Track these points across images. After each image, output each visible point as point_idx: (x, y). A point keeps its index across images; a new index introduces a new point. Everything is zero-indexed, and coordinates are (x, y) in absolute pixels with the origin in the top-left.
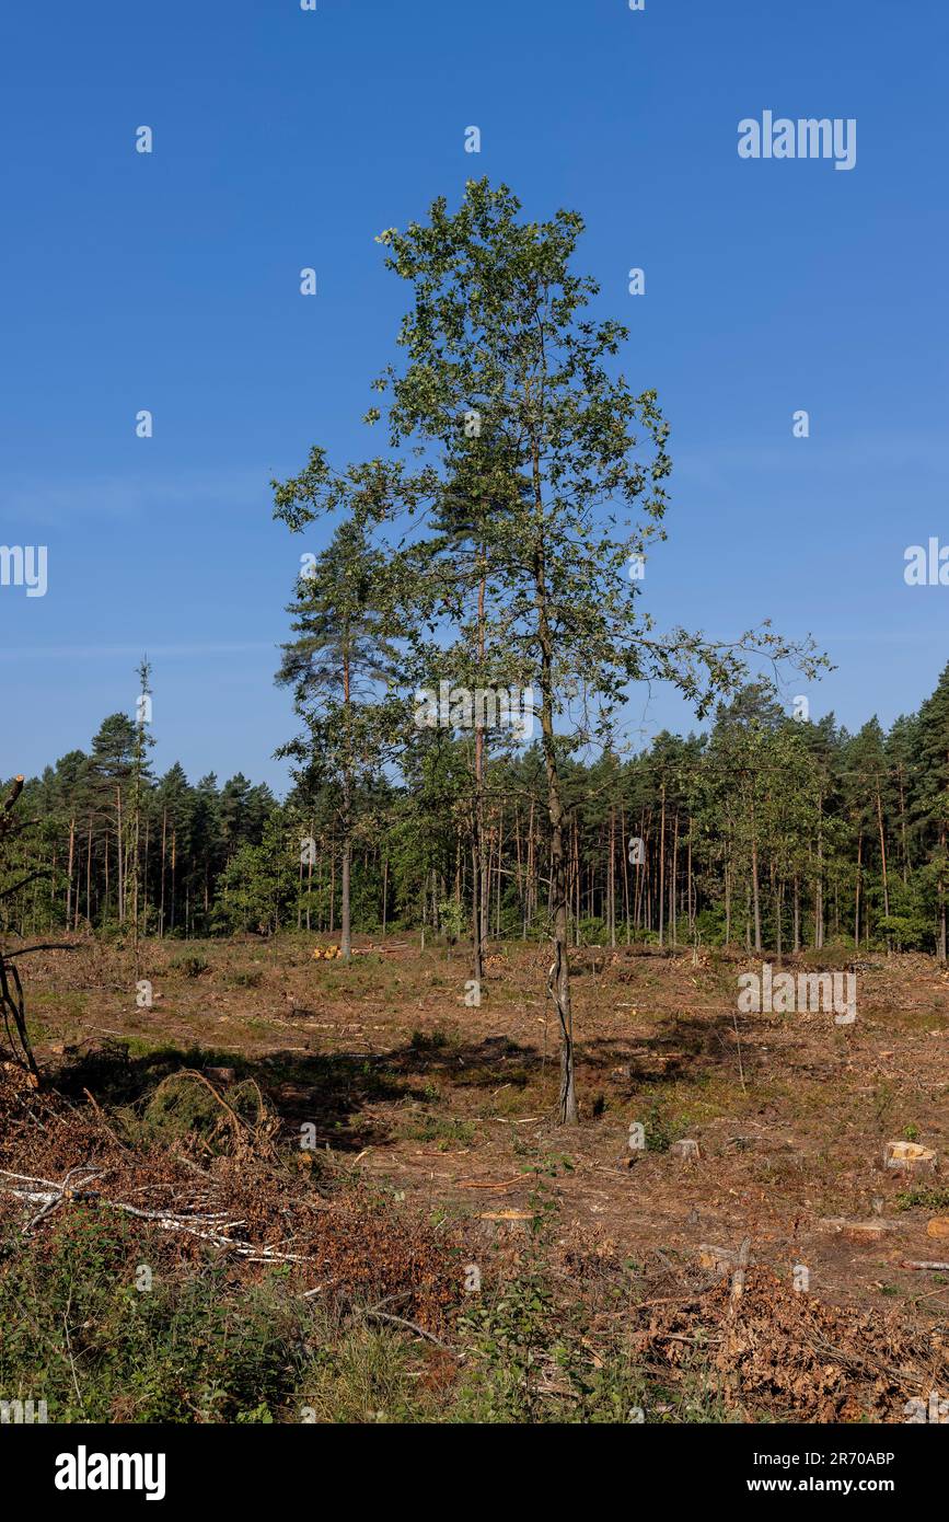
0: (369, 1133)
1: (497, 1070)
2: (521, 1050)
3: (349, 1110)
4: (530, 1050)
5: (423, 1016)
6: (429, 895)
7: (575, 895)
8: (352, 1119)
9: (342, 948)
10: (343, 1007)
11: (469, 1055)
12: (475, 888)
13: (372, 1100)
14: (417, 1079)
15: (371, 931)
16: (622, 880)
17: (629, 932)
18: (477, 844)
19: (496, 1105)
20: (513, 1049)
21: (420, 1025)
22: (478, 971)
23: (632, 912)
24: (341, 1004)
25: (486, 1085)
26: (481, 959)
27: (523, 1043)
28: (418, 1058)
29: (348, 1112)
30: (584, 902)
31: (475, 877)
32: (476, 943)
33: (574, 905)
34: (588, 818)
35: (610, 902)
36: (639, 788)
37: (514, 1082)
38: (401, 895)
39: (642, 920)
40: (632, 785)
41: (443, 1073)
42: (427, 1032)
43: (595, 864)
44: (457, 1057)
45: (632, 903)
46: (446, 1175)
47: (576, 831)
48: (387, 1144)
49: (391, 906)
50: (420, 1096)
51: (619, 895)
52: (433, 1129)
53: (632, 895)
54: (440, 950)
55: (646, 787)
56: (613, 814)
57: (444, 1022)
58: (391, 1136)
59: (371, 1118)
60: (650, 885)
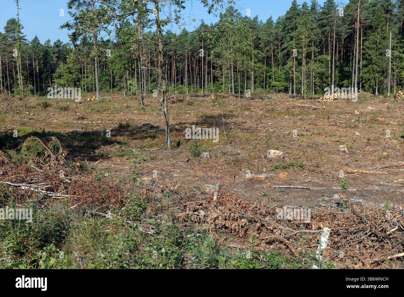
0: (102, 155)
1: (146, 134)
2: (155, 127)
3: (96, 148)
4: (158, 127)
5: (123, 118)
6: (126, 79)
7: (174, 78)
8: (96, 151)
9: (97, 97)
10: (96, 116)
11: (137, 130)
12: (140, 76)
13: (104, 145)
14: (119, 137)
15: (108, 91)
16: (190, 72)
17: (192, 89)
18: (140, 61)
19: (145, 144)
20: (152, 127)
21: (122, 121)
22: (142, 103)
23: (193, 83)
24: (96, 115)
25: (142, 138)
26: (143, 99)
27: (155, 125)
28: (120, 131)
29: (95, 149)
30: (178, 80)
31: (139, 72)
32: (141, 94)
33: (174, 81)
34: (178, 52)
35: (186, 80)
36: (195, 42)
37: (151, 137)
38: (117, 79)
39: (196, 85)
40: (192, 41)
41: (128, 135)
42: (124, 123)
43: (181, 67)
44: (134, 130)
45: (193, 80)
46: (127, 167)
47: (174, 57)
48: (108, 158)
49: (114, 83)
50: (119, 143)
51: (189, 77)
52: (123, 153)
53: (193, 77)
54: (130, 97)
55: (197, 41)
56: (186, 51)
57: (130, 119)
58: (109, 156)
59: (103, 151)
60: (199, 74)
